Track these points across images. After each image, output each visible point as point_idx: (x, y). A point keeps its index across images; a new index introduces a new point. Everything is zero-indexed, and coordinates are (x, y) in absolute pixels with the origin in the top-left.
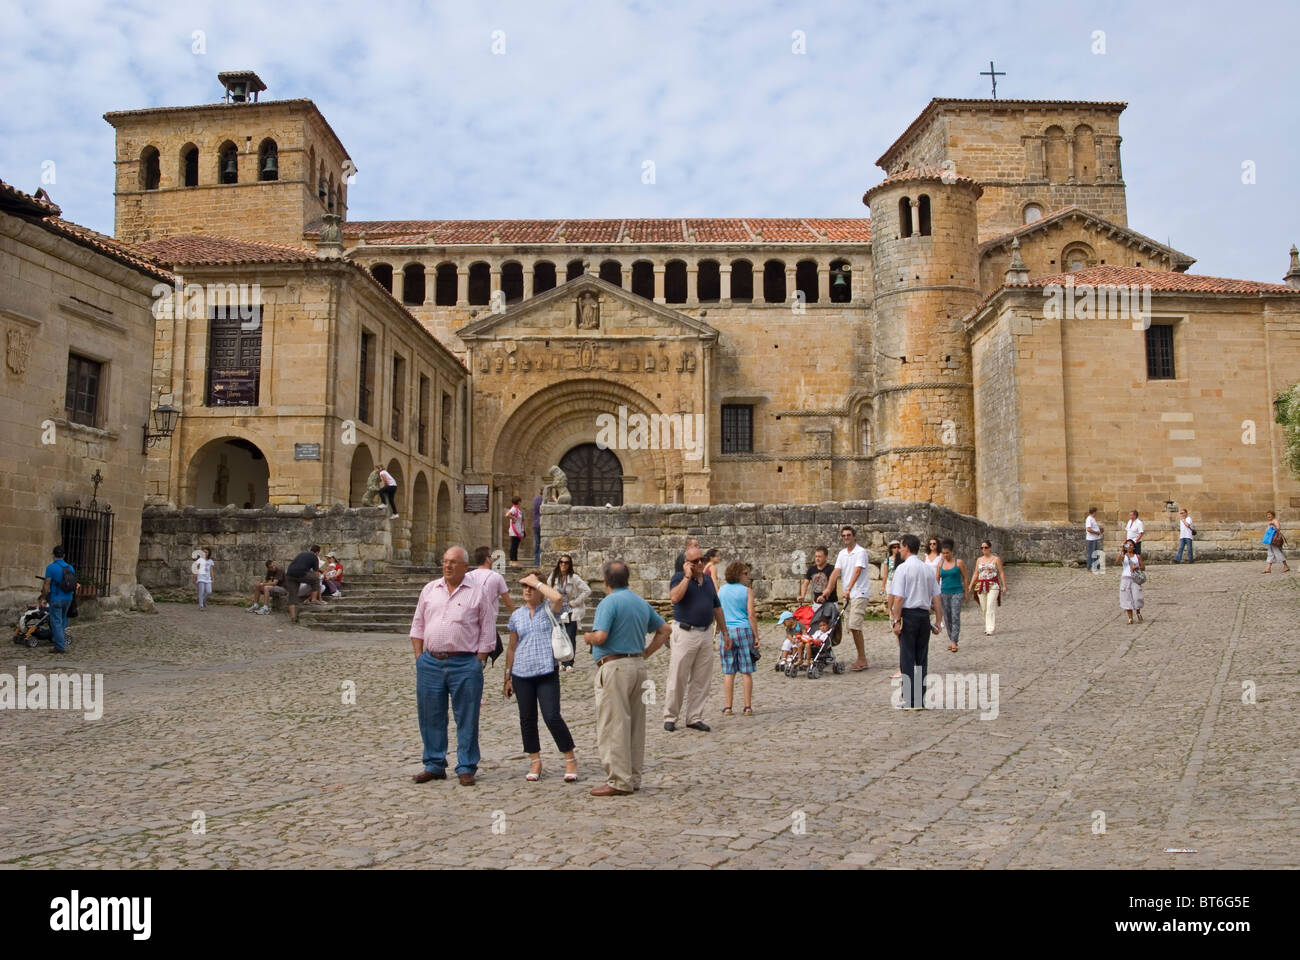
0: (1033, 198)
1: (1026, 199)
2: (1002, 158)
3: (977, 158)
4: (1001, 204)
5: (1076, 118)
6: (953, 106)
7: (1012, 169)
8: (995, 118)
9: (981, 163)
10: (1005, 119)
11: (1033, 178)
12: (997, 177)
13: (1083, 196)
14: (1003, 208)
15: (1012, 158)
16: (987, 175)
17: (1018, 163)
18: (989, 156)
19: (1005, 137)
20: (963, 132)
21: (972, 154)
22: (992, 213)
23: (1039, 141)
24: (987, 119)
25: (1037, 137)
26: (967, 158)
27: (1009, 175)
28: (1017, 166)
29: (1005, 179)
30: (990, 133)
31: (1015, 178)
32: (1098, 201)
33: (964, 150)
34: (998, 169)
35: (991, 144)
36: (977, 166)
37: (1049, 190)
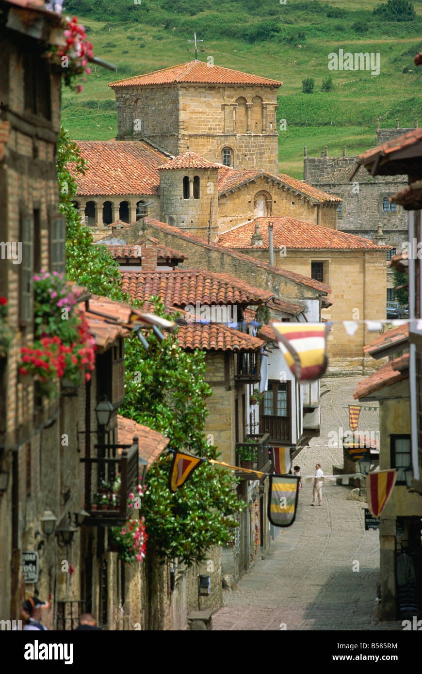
0: (227, 144)
1: (223, 144)
2: (211, 118)
3: (197, 118)
4: (210, 147)
5: (254, 92)
6: (185, 85)
7: (216, 125)
8: (208, 92)
9: (199, 122)
10: (213, 92)
11: (228, 131)
12: (207, 131)
13: (255, 143)
14: (210, 150)
15: (216, 118)
16: (202, 129)
17: (219, 121)
18: (203, 116)
19: (213, 104)
20: (190, 101)
21: (194, 116)
22: (204, 153)
23: (232, 107)
24: (204, 92)
25: (231, 105)
26: (191, 118)
27: (214, 129)
28: (219, 123)
29: (212, 132)
30: (205, 102)
31: (218, 131)
32: (263, 146)
33: (190, 113)
34: (208, 125)
35: (205, 109)
36: (197, 123)
37: (236, 140)
